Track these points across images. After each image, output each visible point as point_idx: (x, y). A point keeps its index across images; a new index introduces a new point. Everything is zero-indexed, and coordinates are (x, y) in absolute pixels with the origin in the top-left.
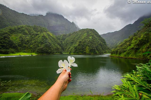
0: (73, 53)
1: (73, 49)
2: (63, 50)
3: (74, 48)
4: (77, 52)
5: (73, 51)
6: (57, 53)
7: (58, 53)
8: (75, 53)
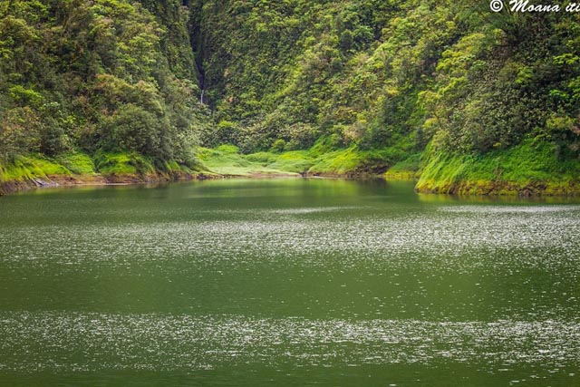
0: (451, 150)
1: (461, 54)
2: (210, 84)
3: (473, 39)
4: (556, 121)
5: (471, 107)
6: (49, 150)
7: (83, 163)
8: (522, 167)
